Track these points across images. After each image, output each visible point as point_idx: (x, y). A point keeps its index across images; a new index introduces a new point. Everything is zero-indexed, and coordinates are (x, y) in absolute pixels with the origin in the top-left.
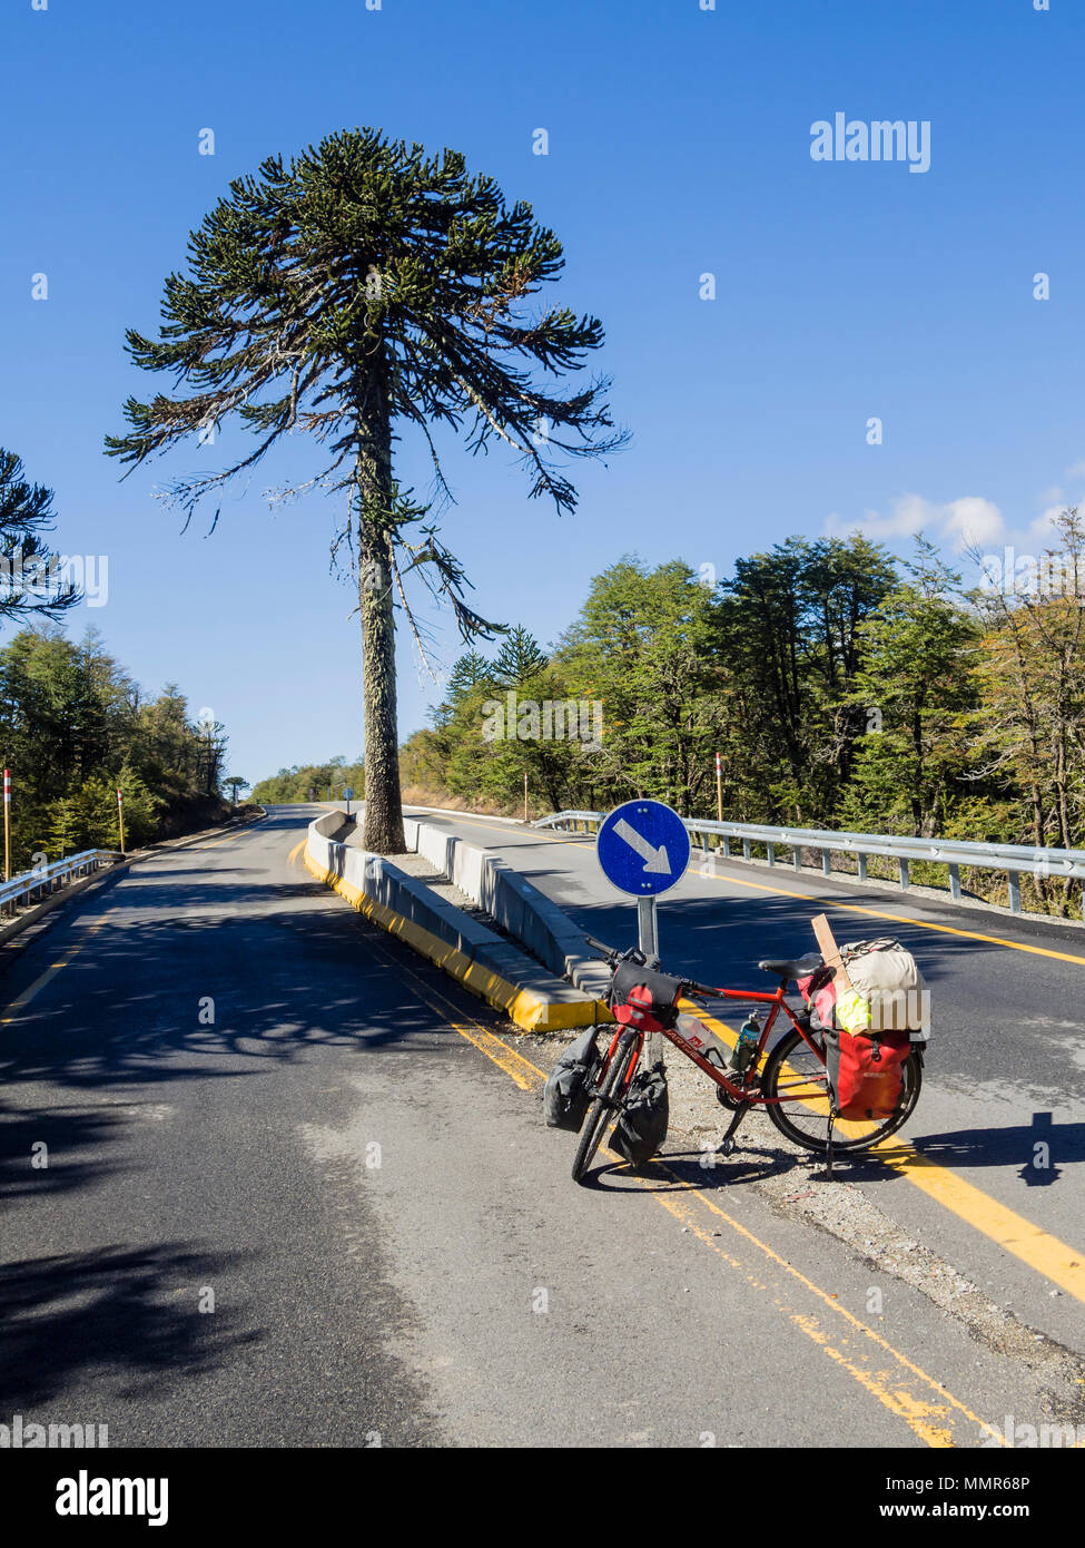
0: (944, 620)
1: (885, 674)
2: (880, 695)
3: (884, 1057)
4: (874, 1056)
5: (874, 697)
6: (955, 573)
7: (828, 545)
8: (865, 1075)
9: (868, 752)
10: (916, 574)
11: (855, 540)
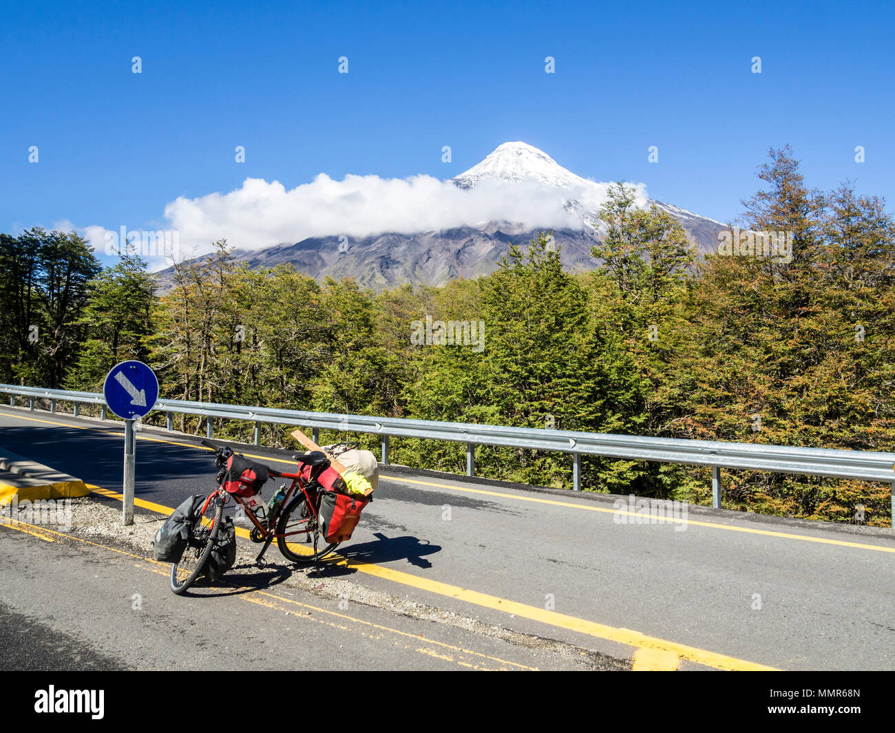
0: (136, 285)
1: (101, 309)
2: (98, 321)
3: (357, 506)
4: (353, 506)
5: (94, 321)
6: (144, 262)
7: (58, 236)
8: (347, 517)
9: (89, 351)
10: (123, 259)
11: (72, 236)
